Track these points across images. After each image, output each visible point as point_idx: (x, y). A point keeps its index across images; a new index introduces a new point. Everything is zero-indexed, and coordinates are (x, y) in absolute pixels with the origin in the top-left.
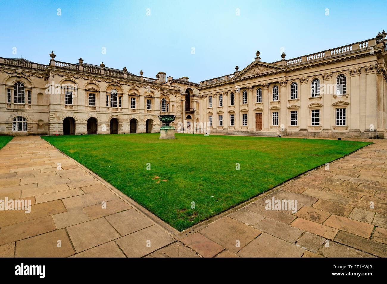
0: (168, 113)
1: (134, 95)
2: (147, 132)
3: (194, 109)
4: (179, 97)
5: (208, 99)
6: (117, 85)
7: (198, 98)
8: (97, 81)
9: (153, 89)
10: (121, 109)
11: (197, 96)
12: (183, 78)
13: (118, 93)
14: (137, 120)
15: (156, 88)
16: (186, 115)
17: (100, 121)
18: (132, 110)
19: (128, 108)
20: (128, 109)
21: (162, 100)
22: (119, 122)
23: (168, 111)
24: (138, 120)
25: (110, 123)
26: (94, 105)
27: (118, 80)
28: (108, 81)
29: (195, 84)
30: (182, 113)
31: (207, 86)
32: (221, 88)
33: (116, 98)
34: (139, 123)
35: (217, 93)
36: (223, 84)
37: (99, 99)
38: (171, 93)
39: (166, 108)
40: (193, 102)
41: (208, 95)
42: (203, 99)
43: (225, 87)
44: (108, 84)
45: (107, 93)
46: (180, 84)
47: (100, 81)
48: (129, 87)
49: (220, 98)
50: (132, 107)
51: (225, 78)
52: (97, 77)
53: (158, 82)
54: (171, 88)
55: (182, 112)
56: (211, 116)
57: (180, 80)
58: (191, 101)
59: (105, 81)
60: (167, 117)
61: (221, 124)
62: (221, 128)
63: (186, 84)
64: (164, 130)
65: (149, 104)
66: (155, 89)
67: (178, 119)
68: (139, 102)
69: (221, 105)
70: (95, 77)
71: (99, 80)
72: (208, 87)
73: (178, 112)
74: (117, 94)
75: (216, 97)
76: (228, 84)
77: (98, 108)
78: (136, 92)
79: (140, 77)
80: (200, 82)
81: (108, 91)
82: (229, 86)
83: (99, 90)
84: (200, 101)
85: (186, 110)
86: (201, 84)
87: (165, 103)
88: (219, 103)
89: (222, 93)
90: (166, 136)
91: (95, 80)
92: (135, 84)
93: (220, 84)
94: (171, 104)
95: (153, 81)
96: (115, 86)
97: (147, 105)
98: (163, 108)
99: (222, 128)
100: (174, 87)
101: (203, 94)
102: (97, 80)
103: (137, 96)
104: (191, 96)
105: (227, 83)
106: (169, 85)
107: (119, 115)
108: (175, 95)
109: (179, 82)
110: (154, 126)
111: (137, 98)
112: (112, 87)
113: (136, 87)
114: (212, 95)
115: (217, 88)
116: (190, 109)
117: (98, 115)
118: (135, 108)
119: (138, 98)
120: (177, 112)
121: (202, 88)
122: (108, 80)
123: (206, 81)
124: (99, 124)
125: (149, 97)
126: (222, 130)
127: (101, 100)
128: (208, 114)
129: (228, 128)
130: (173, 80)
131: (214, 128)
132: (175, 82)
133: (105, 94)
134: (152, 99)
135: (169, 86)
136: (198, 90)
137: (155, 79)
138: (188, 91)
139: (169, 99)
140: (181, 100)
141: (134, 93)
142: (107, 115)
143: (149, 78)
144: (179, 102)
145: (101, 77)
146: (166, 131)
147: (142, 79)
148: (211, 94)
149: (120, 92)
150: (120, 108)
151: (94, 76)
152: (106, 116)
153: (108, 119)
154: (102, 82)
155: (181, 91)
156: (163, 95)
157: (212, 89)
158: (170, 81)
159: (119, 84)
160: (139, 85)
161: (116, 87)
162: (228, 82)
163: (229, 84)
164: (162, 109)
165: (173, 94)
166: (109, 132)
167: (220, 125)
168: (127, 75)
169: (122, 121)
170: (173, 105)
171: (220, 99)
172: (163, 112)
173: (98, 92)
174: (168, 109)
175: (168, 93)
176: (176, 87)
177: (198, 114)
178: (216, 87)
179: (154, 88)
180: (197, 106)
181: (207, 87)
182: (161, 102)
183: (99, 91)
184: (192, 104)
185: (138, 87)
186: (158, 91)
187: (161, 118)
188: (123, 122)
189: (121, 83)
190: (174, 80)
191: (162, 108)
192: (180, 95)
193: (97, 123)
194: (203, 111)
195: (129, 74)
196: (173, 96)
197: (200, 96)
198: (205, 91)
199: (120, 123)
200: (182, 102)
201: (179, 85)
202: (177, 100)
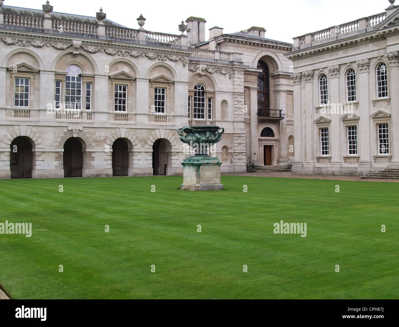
0: (211, 122)
1: (122, 77)
2: (155, 173)
3: (280, 111)
4: (239, 80)
5: (316, 81)
6: (80, 54)
7: (291, 82)
8: (35, 46)
9: (171, 60)
10: (90, 114)
11: (287, 76)
12: (249, 30)
13: (84, 73)
14: (129, 141)
15: (179, 57)
16: (258, 126)
17: (41, 146)
18: (117, 115)
19: (107, 111)
20: (108, 113)
21: (196, 88)
22: (85, 148)
23: (210, 118)
24: (132, 141)
25: (63, 150)
26: (26, 104)
27: (83, 42)
28: (59, 45)
29: (282, 43)
30: (248, 123)
31: (312, 47)
32: (351, 52)
33: (79, 86)
34: (134, 150)
35: (340, 65)
36: (356, 41)
37: (38, 89)
38: (219, 70)
39: (206, 108)
40: (279, 91)
41: (317, 73)
42: (302, 82)
43: (363, 49)
44: (61, 51)
45: (56, 74)
46: (241, 45)
47: (42, 45)
48: (110, 59)
49: (348, 79)
50: (116, 109)
51: (361, 26)
52: (35, 36)
53: (184, 42)
54: (217, 56)
55: (250, 119)
56: (326, 130)
57: (242, 35)
58: (272, 89)
59: (53, 46)
60: (199, 133)
61: (353, 149)
62: (352, 160)
63: (258, 44)
64: (191, 167)
65: (159, 99)
66: (176, 61)
67: (236, 138)
68: (134, 95)
69: (353, 98)
70: (31, 36)
71: (38, 43)
72: (316, 50)
73: (238, 120)
74: (80, 76)
75: (338, 76)
76: (368, 41)
77: (35, 112)
78: (127, 70)
79: (138, 31)
80: (294, 39)
81: (60, 71)
82: (371, 47)
83: (38, 69)
84: (296, 89)
85: (260, 113)
86: (295, 44)
87: (203, 96)
88: (347, 91)
89: (354, 66)
90: (198, 182)
91: (29, 44)
92: (124, 51)
93: (349, 42)
94: (219, 99)
95: (171, 39)
96: (75, 55)
97: (156, 102)
98: (199, 110)
99: (355, 160)
100: (225, 53)
101: (303, 70)
102: (35, 44)
103: (130, 80)
104: (272, 76)
105: (367, 39)
106: (214, 49)
107: (85, 131)
108: (228, 76)
109: (238, 41)
110: (173, 158)
111: (129, 84)
112: (69, 59)
113: (128, 58)
114: (326, 72)
115: (341, 54)
116: (272, 112)
117: (34, 129)
118: (124, 110)
119: (133, 86)
120: (236, 119)
121: (300, 54)
122: (60, 42)
123: (310, 36)
124: (37, 154)
125: (161, 80)
126: (356, 165)
127: (42, 93)
128: (318, 122)
129: (373, 161)
130: (222, 35)
131: (333, 160)
132: (230, 40)
133: (52, 77)
134: (168, 87)
135: (214, 52)
136: (290, 58)
137: (175, 36)
138: (263, 63)
139: (213, 85)
140: (245, 87)
141: (123, 74)
142: (55, 129)
143: (161, 34)
144: (240, 94)
145: (43, 37)
146: (198, 170)
147: (142, 37)
148: (325, 70)
149: (88, 72)
150: (88, 110)
151: (27, 35)
152: (55, 132)
153: (59, 139)
154: (45, 47)
155: (245, 64)
156: (197, 76)
157: (327, 57)
158: (216, 38)
159: (86, 51)
160: (135, 53)
161: (79, 60)
162: (369, 37)
163: (372, 40)
164: (195, 111)
165: (223, 72)
166: (61, 172)
167: (350, 152)
168: (106, 27)
169: (94, 144)
170: (224, 102)
171: (348, 83)
172: (197, 119)
173: (36, 73)
174: (210, 112)
175: (210, 70)
176: (233, 53)
177: (291, 123)
178: (337, 49)
179: (174, 57)
180: (290, 103)
181: (312, 51)
182: (193, 94)
183: (39, 71)
184: (275, 97)
185: (132, 56)
186: (184, 66)
187: (185, 134)
188: (93, 147)
189: (91, 49)
190: (227, 35)
191: (195, 109)
192: (243, 73)
193: (33, 150)
194: (303, 115)
195: (110, 26)
196: (222, 76)
197: (295, 76)
198: (307, 62)
199: (87, 150)
200: (247, 92)
201: (240, 49)
202: (235, 86)
